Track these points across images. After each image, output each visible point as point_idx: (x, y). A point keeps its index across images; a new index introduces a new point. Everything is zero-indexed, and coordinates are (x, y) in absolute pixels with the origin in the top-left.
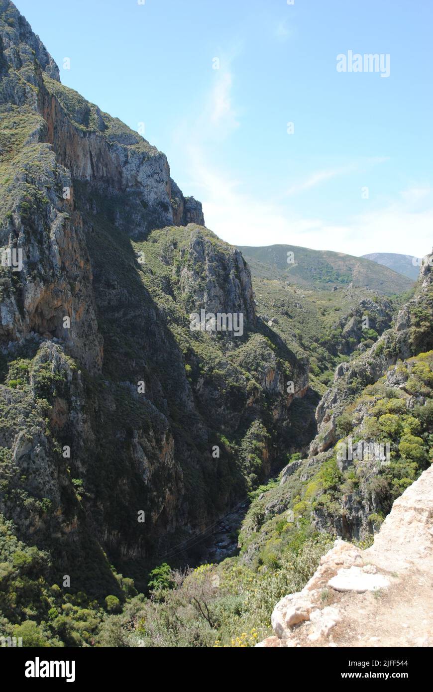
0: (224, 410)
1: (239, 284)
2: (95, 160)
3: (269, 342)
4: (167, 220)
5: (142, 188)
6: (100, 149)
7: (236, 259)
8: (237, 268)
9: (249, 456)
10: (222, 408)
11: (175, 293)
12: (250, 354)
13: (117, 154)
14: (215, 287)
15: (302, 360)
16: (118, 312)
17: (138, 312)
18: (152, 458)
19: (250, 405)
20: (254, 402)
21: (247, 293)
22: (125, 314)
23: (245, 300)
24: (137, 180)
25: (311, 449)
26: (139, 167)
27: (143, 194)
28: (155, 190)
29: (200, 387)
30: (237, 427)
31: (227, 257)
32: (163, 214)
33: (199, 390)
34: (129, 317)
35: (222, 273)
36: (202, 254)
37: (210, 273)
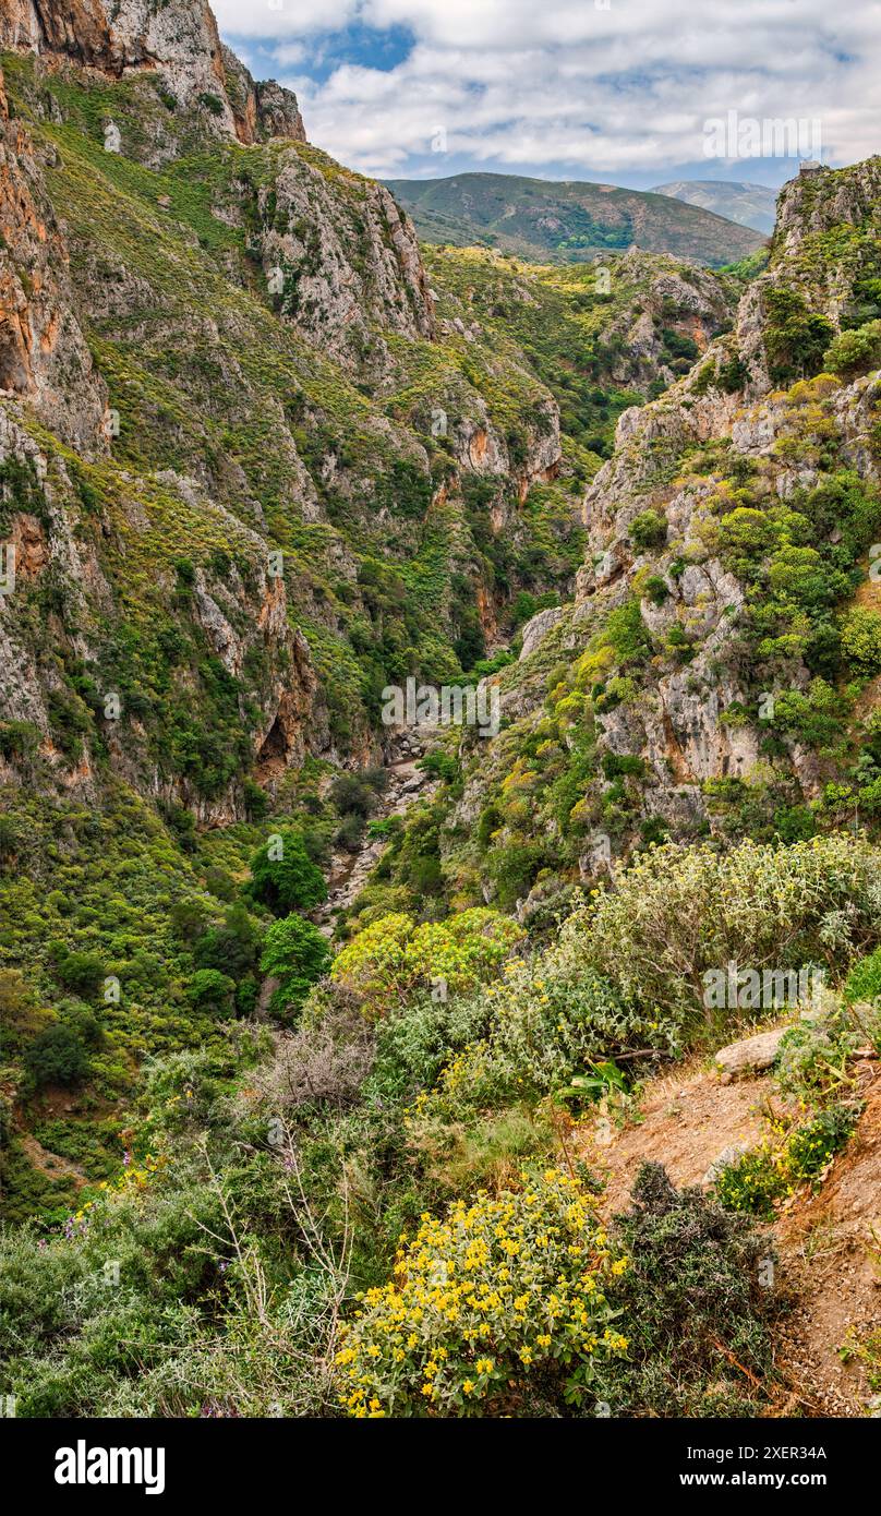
0: (386, 516)
1: (394, 259)
4: (222, 132)
5: (159, 65)
10: (382, 513)
16: (134, 329)
17: (177, 327)
18: (240, 622)
22: (149, 334)
23: (409, 290)
24: (144, 49)
25: (580, 584)
26: (148, 20)
27: (163, 80)
28: (188, 68)
32: (213, 120)
33: (328, 479)
34: (158, 339)
35: (354, 238)
36: (306, 199)
37: (328, 239)
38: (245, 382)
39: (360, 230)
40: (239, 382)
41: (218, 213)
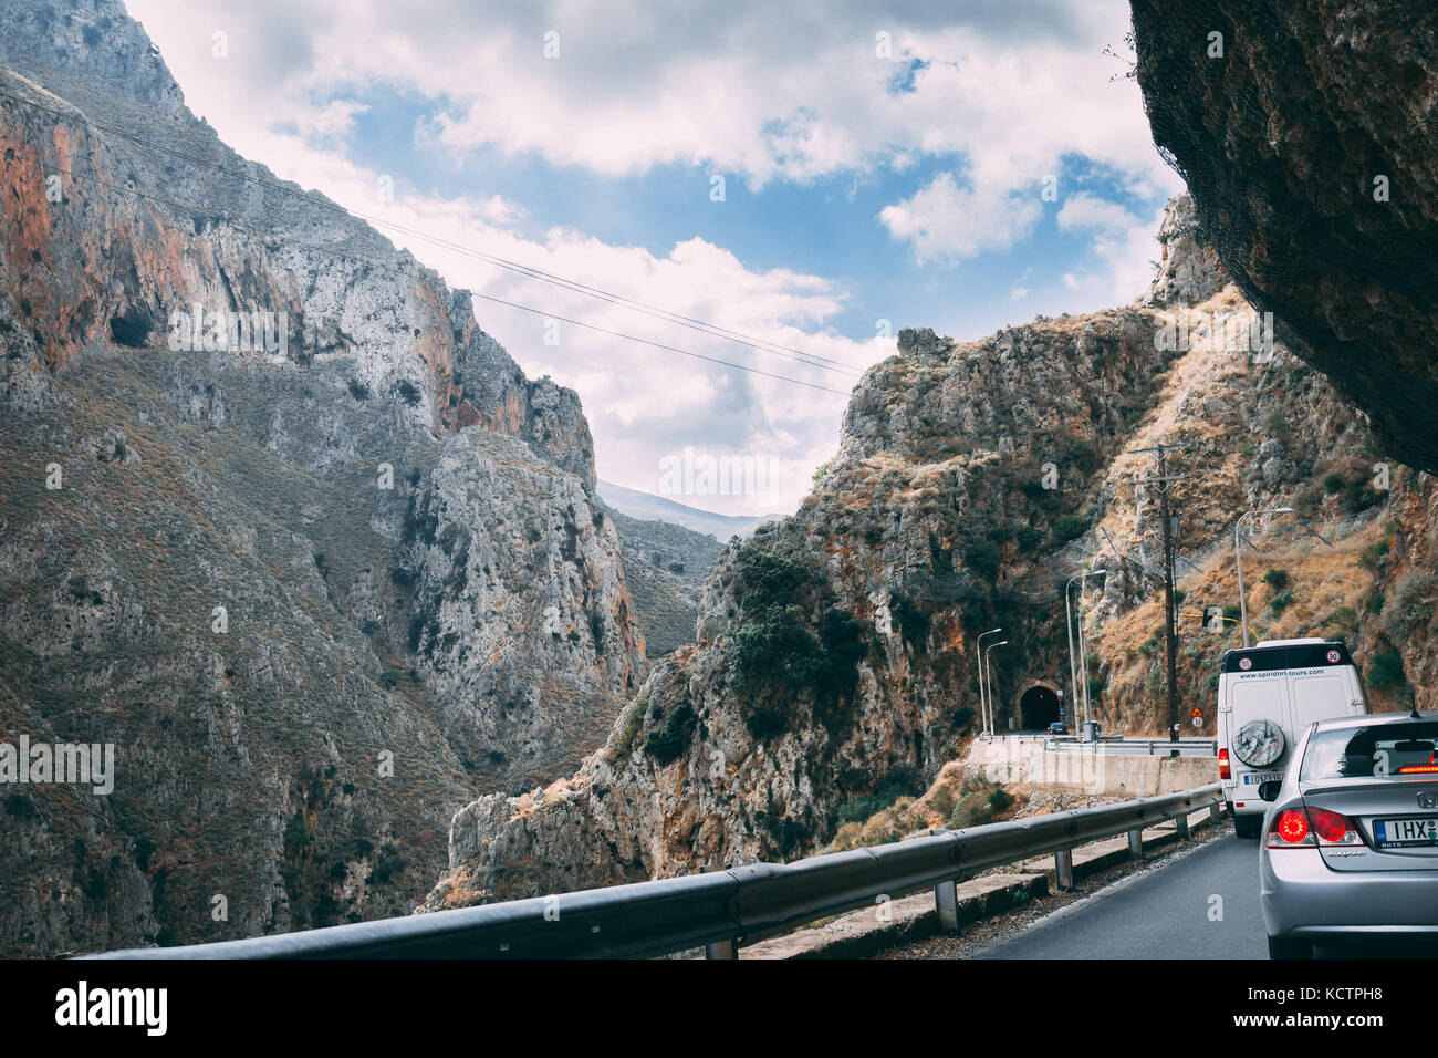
1: (577, 578)
2: (237, 290)
4: (414, 426)
5: (353, 348)
6: (246, 262)
8: (572, 530)
13: (290, 270)
16: (97, 671)
17: (163, 668)
22: (117, 679)
23: (595, 619)
24: (339, 330)
26: (344, 296)
27: (356, 365)
28: (385, 350)
32: (407, 411)
34: (130, 685)
35: (523, 548)
36: (464, 499)
37: (478, 551)
38: (240, 750)
39: (534, 536)
40: (231, 751)
41: (377, 523)
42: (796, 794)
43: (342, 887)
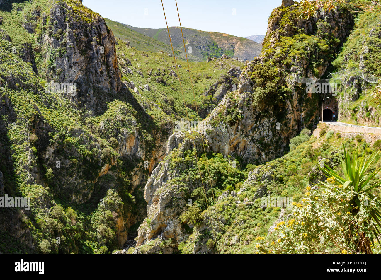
0: (76, 179)
3: (131, 108)
7: (99, 26)
8: (100, 34)
9: (101, 227)
10: (74, 177)
11: (37, 60)
12: (110, 120)
14: (75, 53)
15: (166, 125)
19: (105, 173)
20: (109, 170)
21: (110, 60)
23: (108, 66)
29: (50, 156)
30: (90, 196)
31: (90, 24)
33: (48, 159)
36: (63, 20)
42: (268, 136)
43: (45, 155)
